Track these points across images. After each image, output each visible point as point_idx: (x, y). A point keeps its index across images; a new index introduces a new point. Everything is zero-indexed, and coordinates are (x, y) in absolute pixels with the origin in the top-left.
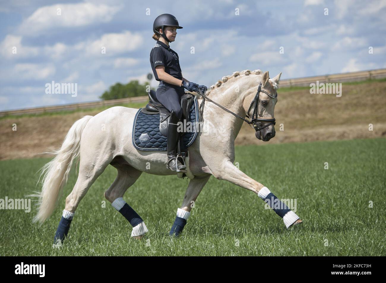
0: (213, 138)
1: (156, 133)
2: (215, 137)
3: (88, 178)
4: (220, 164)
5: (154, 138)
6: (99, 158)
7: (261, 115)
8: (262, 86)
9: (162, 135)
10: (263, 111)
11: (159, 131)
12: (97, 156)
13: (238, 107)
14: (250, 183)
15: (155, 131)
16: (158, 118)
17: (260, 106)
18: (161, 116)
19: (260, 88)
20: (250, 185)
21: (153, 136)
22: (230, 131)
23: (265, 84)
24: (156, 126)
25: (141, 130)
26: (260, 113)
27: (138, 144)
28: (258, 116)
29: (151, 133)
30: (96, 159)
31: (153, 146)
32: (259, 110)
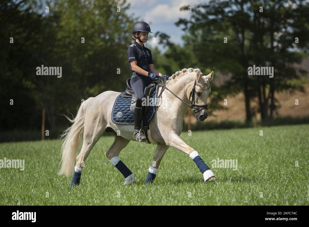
0: (165, 116)
1: (127, 111)
2: (166, 115)
3: (89, 144)
4: (169, 135)
5: (126, 115)
6: (95, 129)
7: (197, 102)
8: (197, 81)
9: (131, 113)
10: (198, 99)
11: (129, 110)
12: (94, 128)
13: (183, 95)
14: (186, 149)
15: (126, 110)
16: (130, 100)
17: (196, 96)
18: (132, 99)
19: (196, 82)
20: (186, 150)
21: (125, 114)
22: (177, 112)
23: (198, 80)
24: (128, 106)
25: (117, 110)
26: (196, 101)
27: (115, 119)
28: (195, 103)
29: (124, 111)
30: (93, 130)
31: (125, 121)
32: (196, 98)
